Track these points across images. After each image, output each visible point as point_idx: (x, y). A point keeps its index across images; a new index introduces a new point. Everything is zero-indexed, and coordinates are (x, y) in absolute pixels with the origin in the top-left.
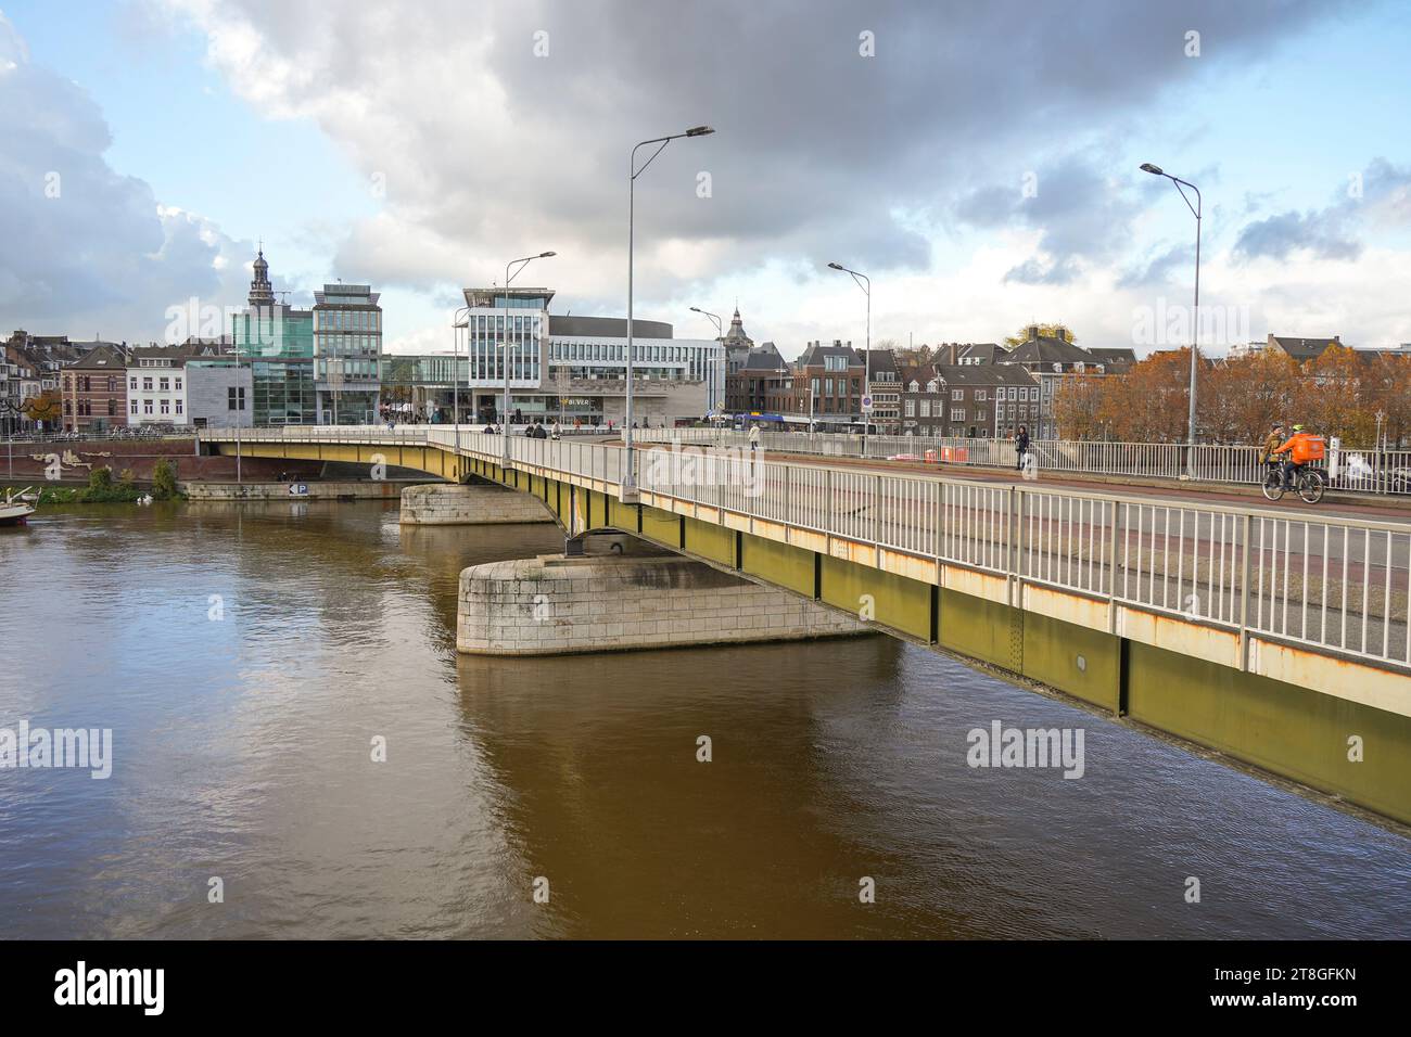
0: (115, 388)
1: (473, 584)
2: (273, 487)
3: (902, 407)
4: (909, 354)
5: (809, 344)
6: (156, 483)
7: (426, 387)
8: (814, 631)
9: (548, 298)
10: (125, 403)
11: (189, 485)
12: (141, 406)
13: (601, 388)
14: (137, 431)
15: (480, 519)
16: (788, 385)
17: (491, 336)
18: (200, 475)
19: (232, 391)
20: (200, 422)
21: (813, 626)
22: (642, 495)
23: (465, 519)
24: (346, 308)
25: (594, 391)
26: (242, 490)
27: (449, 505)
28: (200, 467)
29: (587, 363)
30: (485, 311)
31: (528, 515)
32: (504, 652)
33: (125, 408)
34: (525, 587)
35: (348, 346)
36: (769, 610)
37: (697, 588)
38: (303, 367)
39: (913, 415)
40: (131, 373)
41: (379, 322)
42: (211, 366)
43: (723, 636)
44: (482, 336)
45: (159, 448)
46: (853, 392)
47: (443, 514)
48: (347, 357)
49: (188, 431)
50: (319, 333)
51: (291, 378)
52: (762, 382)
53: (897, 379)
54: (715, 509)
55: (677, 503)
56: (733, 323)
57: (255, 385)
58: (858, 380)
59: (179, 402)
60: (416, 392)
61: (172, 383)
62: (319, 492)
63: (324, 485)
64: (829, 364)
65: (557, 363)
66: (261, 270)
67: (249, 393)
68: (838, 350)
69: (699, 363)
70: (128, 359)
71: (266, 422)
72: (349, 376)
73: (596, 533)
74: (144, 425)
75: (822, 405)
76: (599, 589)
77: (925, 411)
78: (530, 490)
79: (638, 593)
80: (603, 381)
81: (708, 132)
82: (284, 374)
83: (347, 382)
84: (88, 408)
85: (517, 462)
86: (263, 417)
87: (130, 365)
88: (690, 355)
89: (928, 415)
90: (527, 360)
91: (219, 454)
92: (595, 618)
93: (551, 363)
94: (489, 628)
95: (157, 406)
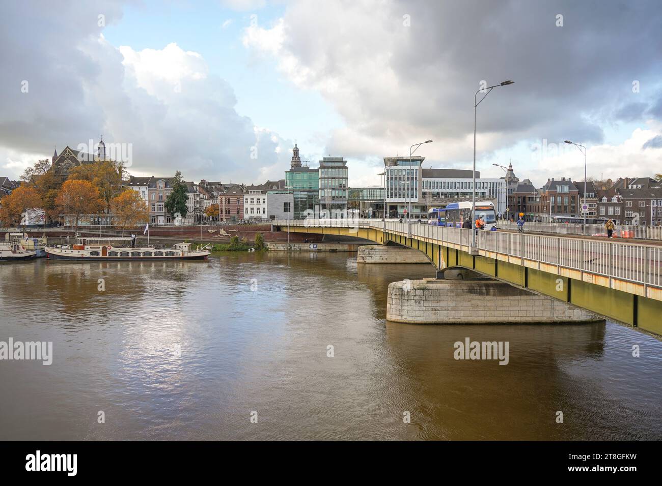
0: (240, 203)
1: (394, 291)
2: (303, 245)
3: (598, 210)
4: (601, 184)
5: (549, 179)
6: (256, 243)
7: (365, 202)
8: (557, 319)
9: (421, 160)
10: (243, 209)
11: (269, 244)
12: (249, 210)
13: (446, 202)
14: (248, 221)
15: (393, 261)
16: (538, 200)
17: (396, 178)
18: (273, 240)
19: (285, 204)
20: (272, 217)
21: (557, 317)
22: (480, 251)
23: (386, 261)
24: (333, 167)
25: (443, 203)
26: (290, 246)
27: (379, 254)
28: (273, 236)
29: (440, 190)
30: (394, 168)
31: (414, 260)
32: (408, 322)
33: (243, 211)
34: (418, 292)
35: (333, 184)
36: (535, 308)
37: (498, 296)
38: (314, 193)
39: (604, 214)
40: (246, 197)
41: (347, 173)
42: (277, 193)
43: (512, 319)
44: (392, 179)
45: (257, 228)
46: (572, 203)
47: (376, 258)
48: (333, 189)
49: (267, 221)
50: (321, 178)
51: (309, 198)
52: (524, 198)
53: (595, 196)
54: (519, 258)
55: (498, 255)
56: (509, 170)
57: (295, 201)
58: (574, 197)
59: (264, 209)
60: (361, 204)
61: (261, 201)
62: (322, 248)
63: (324, 245)
64: (559, 189)
65: (426, 190)
66: (296, 152)
67: (292, 205)
68: (564, 182)
69: (493, 190)
70: (244, 191)
71: (299, 217)
72: (334, 197)
73: (451, 268)
74: (251, 218)
75: (556, 209)
76: (452, 295)
77: (611, 212)
78: (418, 248)
79: (470, 297)
80: (447, 198)
81: (511, 83)
82: (307, 196)
83: (333, 200)
84: (229, 211)
85: (414, 235)
86: (297, 215)
87: (245, 193)
88: (489, 186)
89: (612, 214)
90: (412, 189)
91: (281, 231)
92: (450, 308)
93: (423, 190)
94: (401, 310)
95: (255, 210)
